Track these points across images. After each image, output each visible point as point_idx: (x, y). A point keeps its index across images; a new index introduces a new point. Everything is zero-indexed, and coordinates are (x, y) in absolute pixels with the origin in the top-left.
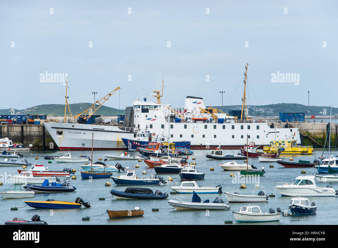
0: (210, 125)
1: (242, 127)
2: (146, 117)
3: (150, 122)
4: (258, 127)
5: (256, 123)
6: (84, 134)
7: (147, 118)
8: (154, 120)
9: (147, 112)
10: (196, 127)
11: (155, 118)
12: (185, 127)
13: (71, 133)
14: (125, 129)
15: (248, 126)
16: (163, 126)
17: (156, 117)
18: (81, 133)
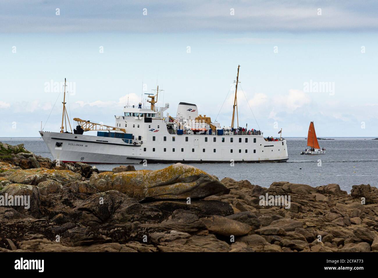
0: (210, 138)
1: (240, 140)
2: (150, 127)
3: (153, 134)
4: (255, 141)
5: (253, 136)
6: (86, 146)
7: (150, 129)
8: (157, 131)
9: (149, 122)
10: (196, 140)
11: (158, 129)
12: (187, 139)
13: (72, 144)
14: (128, 142)
15: (246, 138)
16: (165, 139)
17: (158, 127)
18: (82, 146)
